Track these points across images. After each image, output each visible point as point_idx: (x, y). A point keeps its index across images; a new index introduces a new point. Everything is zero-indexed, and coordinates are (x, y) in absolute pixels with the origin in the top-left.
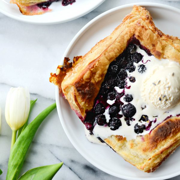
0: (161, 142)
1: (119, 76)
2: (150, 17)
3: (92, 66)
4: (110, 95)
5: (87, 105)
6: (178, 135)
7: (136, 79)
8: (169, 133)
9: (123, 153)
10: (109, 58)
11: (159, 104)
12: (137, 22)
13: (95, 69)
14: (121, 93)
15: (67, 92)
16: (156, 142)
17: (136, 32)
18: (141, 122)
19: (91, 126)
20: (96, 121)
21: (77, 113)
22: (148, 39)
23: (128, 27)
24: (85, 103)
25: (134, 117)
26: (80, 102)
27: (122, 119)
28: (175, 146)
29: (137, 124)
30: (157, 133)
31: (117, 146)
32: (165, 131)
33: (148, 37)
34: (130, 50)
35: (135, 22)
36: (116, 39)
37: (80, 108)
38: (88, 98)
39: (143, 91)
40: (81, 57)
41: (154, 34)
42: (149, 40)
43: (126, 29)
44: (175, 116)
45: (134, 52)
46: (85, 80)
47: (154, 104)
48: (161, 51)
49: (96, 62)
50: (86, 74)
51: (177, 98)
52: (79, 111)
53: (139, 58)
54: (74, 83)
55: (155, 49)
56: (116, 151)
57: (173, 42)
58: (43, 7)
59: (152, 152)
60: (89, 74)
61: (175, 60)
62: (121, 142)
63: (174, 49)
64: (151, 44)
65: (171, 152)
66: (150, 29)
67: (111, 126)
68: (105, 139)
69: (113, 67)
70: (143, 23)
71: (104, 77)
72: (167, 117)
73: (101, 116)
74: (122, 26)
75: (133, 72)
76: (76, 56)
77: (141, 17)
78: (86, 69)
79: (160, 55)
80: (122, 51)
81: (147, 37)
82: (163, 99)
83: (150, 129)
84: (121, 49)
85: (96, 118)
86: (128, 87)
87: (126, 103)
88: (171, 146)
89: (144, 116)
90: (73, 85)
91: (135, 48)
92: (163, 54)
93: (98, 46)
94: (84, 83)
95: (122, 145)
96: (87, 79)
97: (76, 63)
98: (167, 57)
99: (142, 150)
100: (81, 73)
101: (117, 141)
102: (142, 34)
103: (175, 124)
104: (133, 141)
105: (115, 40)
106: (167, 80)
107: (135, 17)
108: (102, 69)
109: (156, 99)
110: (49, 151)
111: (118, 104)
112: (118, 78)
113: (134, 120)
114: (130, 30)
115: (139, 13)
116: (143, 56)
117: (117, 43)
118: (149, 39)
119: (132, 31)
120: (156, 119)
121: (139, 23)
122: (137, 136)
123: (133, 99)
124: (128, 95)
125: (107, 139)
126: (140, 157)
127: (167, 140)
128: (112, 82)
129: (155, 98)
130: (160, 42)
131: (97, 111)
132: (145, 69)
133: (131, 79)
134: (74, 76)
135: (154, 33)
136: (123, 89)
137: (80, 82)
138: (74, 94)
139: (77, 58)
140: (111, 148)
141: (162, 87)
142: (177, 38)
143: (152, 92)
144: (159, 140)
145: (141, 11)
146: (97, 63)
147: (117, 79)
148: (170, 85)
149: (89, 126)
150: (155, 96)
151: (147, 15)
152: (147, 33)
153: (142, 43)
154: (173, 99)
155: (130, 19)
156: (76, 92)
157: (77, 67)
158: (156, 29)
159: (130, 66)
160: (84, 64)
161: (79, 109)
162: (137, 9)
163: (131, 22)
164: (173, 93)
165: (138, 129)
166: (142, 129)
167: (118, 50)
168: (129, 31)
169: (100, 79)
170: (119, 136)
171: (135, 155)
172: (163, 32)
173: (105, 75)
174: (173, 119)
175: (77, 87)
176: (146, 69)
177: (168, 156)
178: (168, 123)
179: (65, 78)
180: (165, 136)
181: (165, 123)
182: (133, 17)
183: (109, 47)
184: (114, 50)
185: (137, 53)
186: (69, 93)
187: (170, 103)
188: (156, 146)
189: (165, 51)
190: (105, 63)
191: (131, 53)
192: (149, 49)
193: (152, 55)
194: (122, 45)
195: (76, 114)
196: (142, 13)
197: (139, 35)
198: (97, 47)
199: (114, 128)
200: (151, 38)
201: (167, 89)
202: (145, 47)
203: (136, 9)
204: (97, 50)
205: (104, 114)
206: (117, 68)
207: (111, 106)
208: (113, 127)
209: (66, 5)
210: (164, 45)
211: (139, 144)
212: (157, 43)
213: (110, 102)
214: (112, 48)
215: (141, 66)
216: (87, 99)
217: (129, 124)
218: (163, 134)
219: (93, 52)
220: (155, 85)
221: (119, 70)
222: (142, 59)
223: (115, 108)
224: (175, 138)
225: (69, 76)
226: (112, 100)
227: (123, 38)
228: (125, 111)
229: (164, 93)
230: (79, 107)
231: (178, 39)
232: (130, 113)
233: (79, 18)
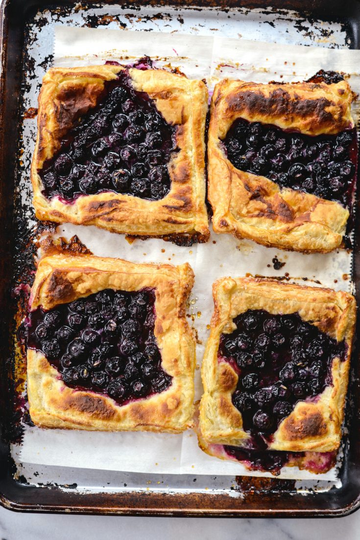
2: (188, 289)
3: (88, 272)
8: (90, 410)
9: (32, 382)
10: (110, 282)
12: (172, 281)
16: (70, 406)
22: (165, 307)
30: (79, 398)
31: (32, 370)
32: (89, 405)
33: (166, 305)
34: (139, 297)
35: (170, 278)
41: (175, 309)
46: (68, 277)
48: (164, 330)
49: (95, 272)
52: (33, 299)
54: (56, 269)
55: (162, 322)
57: (184, 333)
59: (57, 410)
60: (77, 275)
62: (41, 370)
63: (179, 341)
64: (163, 313)
70: (176, 288)
90: (53, 269)
92: (164, 334)
94: (64, 278)
95: (39, 373)
96: (71, 278)
98: (164, 341)
99: (51, 398)
101: (37, 366)
102: (164, 296)
103: (104, 408)
104: (53, 381)
108: (93, 285)
115: (183, 274)
121: (172, 284)
127: (82, 414)
135: (176, 307)
137: (62, 274)
138: (45, 278)
144: (75, 407)
145: (188, 275)
151: (188, 284)
152: (170, 300)
153: (156, 304)
155: (168, 270)
156: (49, 278)
158: (182, 305)
167: (127, 284)
169: (83, 291)
171: (40, 396)
173: (91, 293)
174: (109, 402)
175: (54, 275)
177: (69, 428)
178: (99, 401)
179: (54, 256)
181: (98, 397)
182: (174, 272)
184: (122, 281)
186: (42, 273)
188: (67, 409)
189: (169, 334)
191: (138, 301)
194: (135, 284)
197: (160, 295)
200: (168, 308)
203: (184, 267)
204: (109, 263)
210: (173, 327)
211: (55, 390)
212: (169, 319)
214: (123, 277)
218: (84, 406)
219: (105, 261)
224: (91, 421)
225: (59, 259)
227: (141, 280)
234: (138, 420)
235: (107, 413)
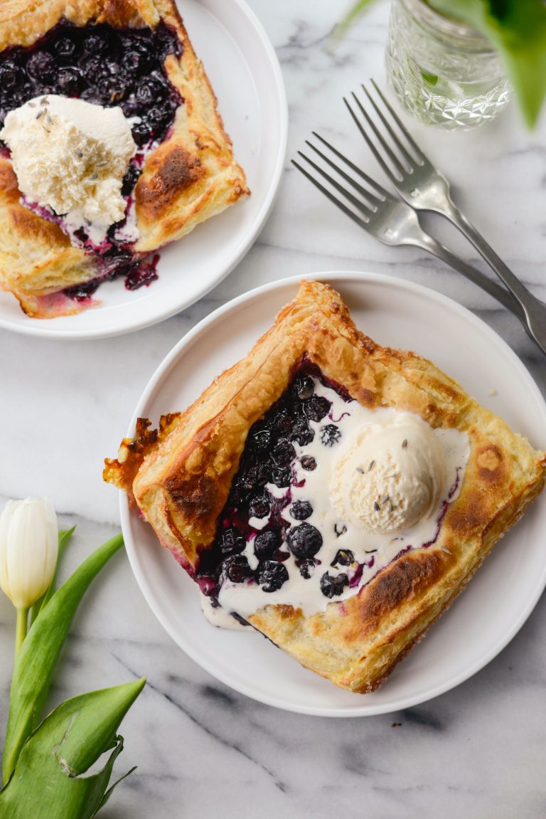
0: (389, 613)
1: (276, 455)
2: (341, 308)
3: (206, 435)
4: (255, 505)
5: (199, 534)
6: (428, 594)
7: (317, 461)
8: (406, 590)
9: (297, 648)
10: (246, 414)
11: (376, 519)
12: (311, 321)
13: (213, 442)
14: (284, 499)
15: (149, 504)
16: (376, 615)
17: (309, 345)
18: (336, 568)
19: (213, 586)
20: (224, 572)
21: (176, 556)
22: (340, 361)
23: (288, 335)
24: (195, 528)
25: (317, 557)
26: (180, 527)
27: (290, 564)
28: (423, 622)
29: (327, 573)
30: (376, 593)
31: (280, 632)
32: (395, 586)
33: (339, 356)
34: (297, 391)
35: (307, 321)
36: (261, 367)
37: (181, 541)
38: (202, 516)
39: (337, 490)
40: (177, 415)
41: (355, 348)
42: (343, 363)
43: (283, 341)
44: (420, 546)
45: (309, 395)
46: (190, 472)
47: (364, 520)
48: (374, 389)
49: (215, 425)
50: (191, 456)
51: (419, 502)
52: (180, 550)
53: (322, 409)
54: (164, 480)
55: (360, 384)
56: (280, 645)
57: (401, 363)
58: (77, 297)
59: (368, 640)
60: (198, 455)
61: (409, 409)
62: (291, 621)
63: (407, 380)
64: (348, 373)
65: (416, 638)
66: (342, 336)
67: (263, 582)
68: (250, 617)
69: (259, 435)
70: (325, 322)
71: (237, 462)
72: (401, 552)
73: (237, 558)
74: (275, 332)
75: (310, 444)
76: (165, 414)
77: (319, 307)
78: (191, 444)
79: (372, 400)
80: (279, 395)
81: (337, 357)
82: (384, 507)
83: (361, 584)
84: (276, 389)
85: (224, 566)
86: (299, 481)
87: (295, 523)
88: (413, 622)
89: (342, 553)
90: (162, 486)
91: (311, 386)
92: (380, 395)
93: (218, 387)
94: (187, 478)
95: (293, 627)
96: (195, 469)
97: (166, 430)
98: (390, 403)
99: (342, 637)
100: (180, 454)
101: (279, 620)
102: (324, 350)
103: (418, 567)
104: (320, 616)
105: (258, 367)
106: (390, 458)
107: (304, 310)
108: (231, 443)
109: (367, 507)
110: (114, 655)
111: (277, 525)
112: (272, 462)
113: (319, 563)
114: (295, 342)
115: (315, 298)
116: (332, 403)
117: (263, 376)
118: (343, 360)
119: (300, 344)
120: (373, 557)
121: (316, 324)
122: (330, 603)
123: (312, 511)
124: (300, 502)
125: (254, 615)
126: (340, 655)
127: (402, 607)
128: (258, 474)
129: (365, 504)
130: (370, 366)
131: (226, 548)
132: (337, 435)
133: (305, 463)
134: (162, 463)
135: (354, 345)
136: (287, 488)
137: (179, 477)
138: (166, 507)
139: (169, 419)
140: (266, 637)
141: (379, 477)
142: (411, 355)
143: (356, 490)
144: (383, 609)
145: (320, 293)
146: (217, 427)
147: (270, 464)
148: (397, 470)
149: (207, 586)
150: (364, 499)
151: (334, 303)
152: (336, 346)
153: (326, 371)
154: (410, 504)
155: (293, 315)
156: (170, 503)
157: (170, 441)
158: (357, 335)
159: (301, 431)
160: (185, 432)
161: (180, 544)
162: (309, 290)
163: (295, 322)
164: (407, 490)
165: (329, 586)
166: (339, 584)
167: (268, 391)
168: (292, 344)
169: (228, 466)
170: (284, 605)
171: (327, 651)
172: (377, 342)
173: (239, 456)
174: (415, 554)
175: (171, 491)
176: (340, 436)
178: (402, 566)
179: (140, 470)
180: (397, 597)
181: (396, 565)
182: (301, 308)
183: (245, 386)
184: (257, 394)
185: (316, 397)
186: (153, 507)
187: (403, 515)
188: (377, 624)
189: (385, 388)
190: (237, 426)
191: (302, 397)
192: (344, 386)
193: (353, 399)
194: (276, 380)
195: (172, 557)
196: (323, 298)
197: (318, 353)
198: (215, 388)
199: (271, 587)
200: (346, 358)
201: (392, 480)
202: (335, 382)
203: (305, 288)
204: (215, 396)
205: (242, 554)
206: (269, 436)
207: (259, 533)
208: (268, 585)
209: (134, 289)
210: (381, 374)
211: (334, 622)
212: (363, 370)
213: (257, 523)
214: (252, 389)
215: (327, 428)
216: (198, 519)
217: (306, 575)
218: (392, 594)
219: (208, 399)
220: (363, 473)
221: (273, 441)
222: (330, 412)
223: (269, 535)
224: (421, 601)
225: (150, 465)
226: (261, 517)
227: (278, 362)
228: (295, 543)
229: (386, 490)
230: (179, 539)
231: (415, 357)
232: (306, 547)
233: (170, 318)
234: (476, 530)
235: (430, 567)
